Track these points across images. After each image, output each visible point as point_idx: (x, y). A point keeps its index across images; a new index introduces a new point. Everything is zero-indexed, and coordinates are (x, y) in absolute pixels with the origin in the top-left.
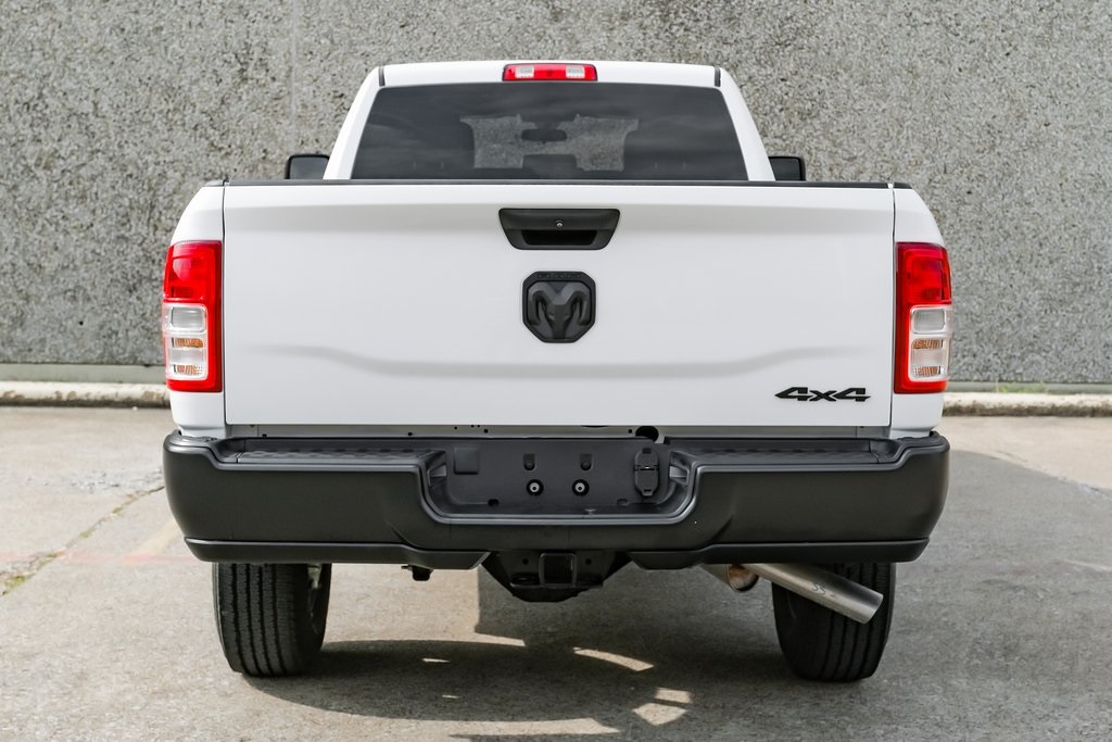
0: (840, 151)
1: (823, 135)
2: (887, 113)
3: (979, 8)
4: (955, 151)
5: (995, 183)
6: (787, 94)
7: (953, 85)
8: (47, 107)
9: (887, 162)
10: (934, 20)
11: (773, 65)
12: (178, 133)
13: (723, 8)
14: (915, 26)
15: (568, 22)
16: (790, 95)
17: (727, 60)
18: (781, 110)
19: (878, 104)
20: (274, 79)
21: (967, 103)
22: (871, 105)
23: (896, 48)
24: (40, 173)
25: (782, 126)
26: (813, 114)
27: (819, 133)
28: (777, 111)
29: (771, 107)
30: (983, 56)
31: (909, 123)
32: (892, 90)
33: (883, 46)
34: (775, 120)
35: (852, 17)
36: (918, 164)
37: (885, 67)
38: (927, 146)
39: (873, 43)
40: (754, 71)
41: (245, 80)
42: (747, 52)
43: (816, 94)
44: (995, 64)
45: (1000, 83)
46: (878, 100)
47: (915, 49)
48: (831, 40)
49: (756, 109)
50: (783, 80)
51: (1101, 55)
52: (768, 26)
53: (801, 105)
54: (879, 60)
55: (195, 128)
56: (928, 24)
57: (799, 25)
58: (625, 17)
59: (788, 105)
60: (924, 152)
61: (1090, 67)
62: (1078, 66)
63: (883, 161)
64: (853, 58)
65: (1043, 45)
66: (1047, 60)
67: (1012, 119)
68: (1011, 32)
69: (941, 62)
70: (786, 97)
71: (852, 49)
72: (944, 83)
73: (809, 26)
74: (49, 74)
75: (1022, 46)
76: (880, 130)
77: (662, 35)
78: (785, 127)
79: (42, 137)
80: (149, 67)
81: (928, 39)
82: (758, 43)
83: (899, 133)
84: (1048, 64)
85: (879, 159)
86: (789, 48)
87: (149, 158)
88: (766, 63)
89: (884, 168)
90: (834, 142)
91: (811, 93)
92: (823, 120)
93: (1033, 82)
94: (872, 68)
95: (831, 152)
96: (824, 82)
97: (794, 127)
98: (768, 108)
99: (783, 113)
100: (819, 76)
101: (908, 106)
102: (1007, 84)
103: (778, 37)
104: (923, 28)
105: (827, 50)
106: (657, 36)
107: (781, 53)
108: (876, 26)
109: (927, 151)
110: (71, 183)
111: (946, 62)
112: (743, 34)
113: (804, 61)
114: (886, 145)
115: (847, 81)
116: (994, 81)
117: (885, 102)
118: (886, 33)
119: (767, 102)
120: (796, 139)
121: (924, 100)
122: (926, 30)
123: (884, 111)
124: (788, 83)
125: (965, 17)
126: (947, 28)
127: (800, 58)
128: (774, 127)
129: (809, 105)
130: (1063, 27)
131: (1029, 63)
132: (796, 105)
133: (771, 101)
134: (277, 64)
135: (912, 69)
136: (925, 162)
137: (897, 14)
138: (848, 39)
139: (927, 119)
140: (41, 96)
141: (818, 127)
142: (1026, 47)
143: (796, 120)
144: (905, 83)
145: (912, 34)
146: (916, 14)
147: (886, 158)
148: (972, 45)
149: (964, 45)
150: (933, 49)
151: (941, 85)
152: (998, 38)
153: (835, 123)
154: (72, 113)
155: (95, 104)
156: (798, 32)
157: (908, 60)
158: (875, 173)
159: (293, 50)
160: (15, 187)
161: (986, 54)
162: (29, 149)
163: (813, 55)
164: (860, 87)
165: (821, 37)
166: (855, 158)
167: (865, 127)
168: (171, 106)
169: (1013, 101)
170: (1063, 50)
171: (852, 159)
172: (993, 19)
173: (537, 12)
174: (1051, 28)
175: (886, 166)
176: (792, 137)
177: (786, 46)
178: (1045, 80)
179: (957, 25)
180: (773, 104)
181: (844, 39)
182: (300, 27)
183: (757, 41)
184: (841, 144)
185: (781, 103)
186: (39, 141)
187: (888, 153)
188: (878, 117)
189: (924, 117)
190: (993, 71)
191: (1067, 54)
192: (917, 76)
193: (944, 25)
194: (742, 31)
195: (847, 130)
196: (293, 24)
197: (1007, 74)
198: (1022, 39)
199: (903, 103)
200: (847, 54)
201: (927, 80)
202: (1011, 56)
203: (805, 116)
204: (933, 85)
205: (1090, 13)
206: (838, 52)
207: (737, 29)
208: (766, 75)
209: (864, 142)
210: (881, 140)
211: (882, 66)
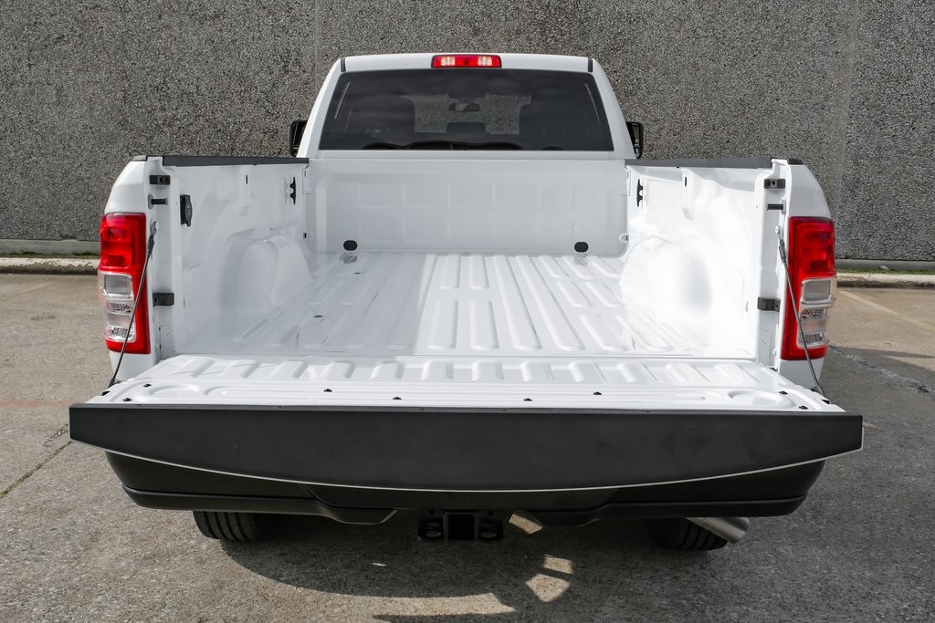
2: (679, 93)
3: (738, 27)
4: (720, 116)
5: (744, 136)
7: (721, 75)
8: (169, 89)
10: (710, 34)
12: (247, 105)
13: (579, 27)
14: (698, 38)
15: (483, 36)
19: (673, 87)
20: (304, 71)
21: (728, 86)
22: (669, 88)
23: (686, 52)
24: (166, 129)
26: (634, 93)
27: (637, 104)
30: (740, 57)
31: (692, 98)
32: (682, 78)
33: (678, 51)
35: (659, 32)
36: (697, 124)
37: (678, 64)
38: (703, 113)
39: (672, 49)
41: (287, 72)
43: (635, 81)
44: (747, 62)
45: (749, 73)
46: (673, 85)
47: (697, 53)
48: (645, 47)
50: (615, 72)
51: (813, 56)
52: (607, 38)
53: (626, 87)
54: (675, 59)
55: (258, 102)
56: (706, 37)
57: (626, 38)
58: (518, 33)
59: (618, 87)
61: (806, 64)
62: (799, 63)
64: (659, 59)
65: (777, 50)
66: (779, 60)
67: (756, 97)
68: (757, 42)
69: (713, 61)
70: (617, 83)
71: (658, 53)
72: (715, 74)
73: (632, 38)
74: (170, 69)
76: (674, 103)
77: (541, 44)
79: (166, 107)
80: (229, 65)
81: (706, 46)
83: (686, 105)
84: (780, 62)
85: (673, 121)
86: (619, 52)
87: (230, 120)
90: (646, 110)
91: (632, 80)
92: (640, 97)
93: (770, 73)
94: (670, 64)
95: (644, 116)
96: (640, 73)
100: (637, 69)
101: (692, 88)
102: (754, 74)
103: (612, 45)
104: (703, 39)
105: (643, 53)
106: (538, 45)
107: (614, 55)
108: (674, 38)
109: (703, 116)
110: (184, 135)
111: (717, 61)
113: (628, 60)
114: (678, 112)
115: (654, 73)
116: (746, 72)
117: (678, 86)
118: (680, 43)
121: (702, 84)
122: (705, 41)
123: (677, 91)
124: (618, 74)
125: (730, 32)
126: (718, 39)
127: (626, 58)
130: (790, 38)
131: (768, 61)
134: (306, 62)
135: (695, 65)
137: (687, 31)
138: (656, 46)
139: (704, 96)
140: (165, 82)
142: (766, 51)
144: (691, 74)
145: (696, 43)
146: (699, 31)
147: (677, 121)
148: (733, 50)
149: (728, 50)
150: (709, 52)
152: (749, 46)
153: (647, 98)
154: (184, 92)
155: (197, 87)
156: (625, 42)
157: (692, 60)
159: (316, 53)
160: (151, 138)
161: (742, 56)
162: (159, 114)
163: (634, 56)
164: (663, 77)
165: (639, 45)
167: (665, 101)
168: (243, 89)
169: (757, 85)
170: (789, 53)
171: (656, 121)
172: (747, 33)
173: (464, 30)
174: (783, 39)
179: (724, 37)
181: (653, 46)
182: (319, 40)
186: (165, 109)
188: (673, 95)
190: (745, 66)
191: (792, 56)
192: (698, 69)
193: (716, 37)
195: (654, 103)
196: (316, 38)
197: (754, 68)
198: (765, 47)
199: (689, 86)
200: (655, 56)
201: (704, 72)
202: (757, 57)
204: (708, 75)
205: (807, 30)
209: (664, 110)
210: (675, 109)
211: (676, 63)
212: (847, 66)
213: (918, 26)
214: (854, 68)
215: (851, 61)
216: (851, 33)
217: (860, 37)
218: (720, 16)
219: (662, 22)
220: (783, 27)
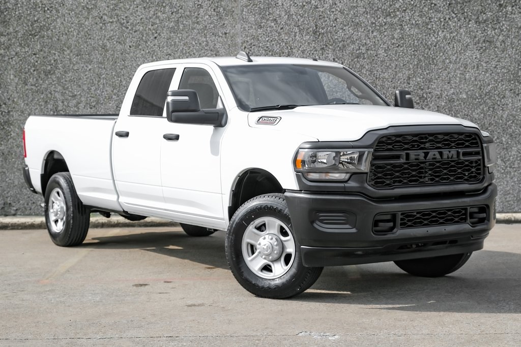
0: (67, 92)
1: (58, 83)
2: (92, 71)
3: (138, 13)
6: (37, 62)
7: (127, 55)
9: (93, 97)
10: (114, 20)
11: (28, 47)
14: (105, 24)
16: (39, 62)
17: (4, 44)
18: (34, 71)
19: (86, 66)
21: (134, 65)
22: (83, 67)
23: (95, 36)
25: (35, 79)
26: (52, 72)
27: (55, 82)
28: (32, 71)
29: (29, 69)
30: (142, 39)
31: (104, 76)
32: (94, 58)
33: (88, 35)
34: (31, 76)
35: (70, 19)
36: (110, 98)
37: (89, 46)
38: (114, 88)
39: (82, 33)
40: (18, 49)
42: (14, 39)
43: (53, 61)
44: (149, 43)
45: (152, 53)
46: (86, 64)
47: (105, 37)
48: (59, 32)
49: (21, 70)
50: (34, 54)
51: (206, 37)
52: (25, 25)
53: (45, 68)
54: (86, 42)
56: (111, 22)
57: (41, 25)
59: (38, 68)
60: (112, 91)
61: (200, 44)
62: (194, 43)
63: (91, 97)
64: (72, 41)
65: (174, 33)
66: (177, 40)
68: (156, 26)
69: (120, 43)
70: (36, 64)
71: (71, 37)
72: (122, 54)
73: (47, 25)
75: (163, 33)
76: (88, 80)
78: (37, 80)
81: (112, 30)
82: (20, 35)
83: (99, 81)
84: (177, 42)
85: (89, 96)
86: (37, 37)
88: (25, 45)
89: (92, 100)
90: (63, 87)
91: (50, 61)
92: (57, 75)
93: (170, 52)
94: (82, 47)
95: (62, 92)
96: (57, 55)
97: (41, 80)
98: (27, 69)
99: (35, 72)
100: (54, 52)
101: (103, 67)
102: (156, 54)
103: (30, 31)
104: (109, 24)
105: (57, 38)
107: (33, 40)
108: (83, 24)
109: (115, 91)
111: (122, 43)
112: (11, 30)
113: (45, 44)
114: (92, 88)
115: (69, 55)
116: (149, 52)
117: (90, 65)
118: (89, 28)
119: (27, 66)
120: (43, 86)
121: (111, 63)
122: (111, 26)
123: (90, 70)
124: (37, 56)
125: (132, 18)
126: (122, 24)
127: (43, 42)
128: (31, 80)
129: (49, 68)
130: (184, 22)
131: (167, 42)
132: (42, 68)
133: (28, 66)
135: (104, 47)
136: (114, 97)
137: (94, 18)
138: (68, 31)
139: (114, 73)
141: (55, 79)
142: (164, 34)
143: (43, 76)
144: (101, 55)
145: (103, 28)
146: (105, 17)
147: (92, 95)
148: (135, 34)
149: (132, 34)
150: (115, 35)
151: (120, 55)
152: (150, 29)
153: (64, 77)
156: (41, 28)
157: (101, 42)
158: (87, 103)
161: (144, 38)
163: (50, 41)
164: (77, 57)
165: (54, 30)
166: (76, 95)
167: (80, 79)
170: (185, 35)
171: (74, 96)
172: (147, 19)
174: (178, 23)
175: (92, 99)
176: (41, 85)
177: (35, 36)
178: (176, 51)
179: (127, 22)
180: (29, 67)
181: (66, 31)
183: (19, 34)
184: (68, 88)
185: (34, 67)
187: (93, 92)
188: (87, 73)
189: (112, 73)
190: (148, 47)
191: (187, 37)
192: (107, 51)
193: (120, 23)
194: (11, 29)
195: (71, 81)
197: (156, 48)
198: (163, 30)
199: (100, 65)
200: (68, 39)
201: (112, 52)
202: (157, 38)
203: (48, 73)
204: (116, 55)
205: (199, 15)
206: (64, 38)
207: (8, 27)
208: (25, 52)
209: (80, 86)
210: (89, 86)
211: (87, 46)
212: (236, 45)
213: (293, 10)
214: (242, 46)
215: (239, 40)
216: (236, 16)
217: (245, 20)
218: (122, 5)
219: (72, 10)
220: (177, 12)
